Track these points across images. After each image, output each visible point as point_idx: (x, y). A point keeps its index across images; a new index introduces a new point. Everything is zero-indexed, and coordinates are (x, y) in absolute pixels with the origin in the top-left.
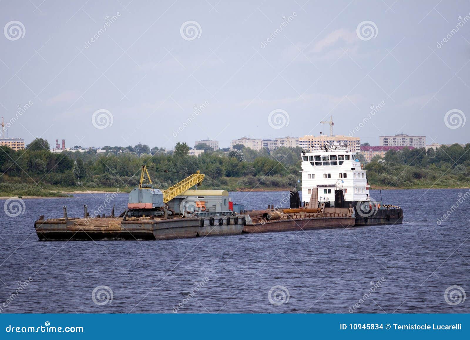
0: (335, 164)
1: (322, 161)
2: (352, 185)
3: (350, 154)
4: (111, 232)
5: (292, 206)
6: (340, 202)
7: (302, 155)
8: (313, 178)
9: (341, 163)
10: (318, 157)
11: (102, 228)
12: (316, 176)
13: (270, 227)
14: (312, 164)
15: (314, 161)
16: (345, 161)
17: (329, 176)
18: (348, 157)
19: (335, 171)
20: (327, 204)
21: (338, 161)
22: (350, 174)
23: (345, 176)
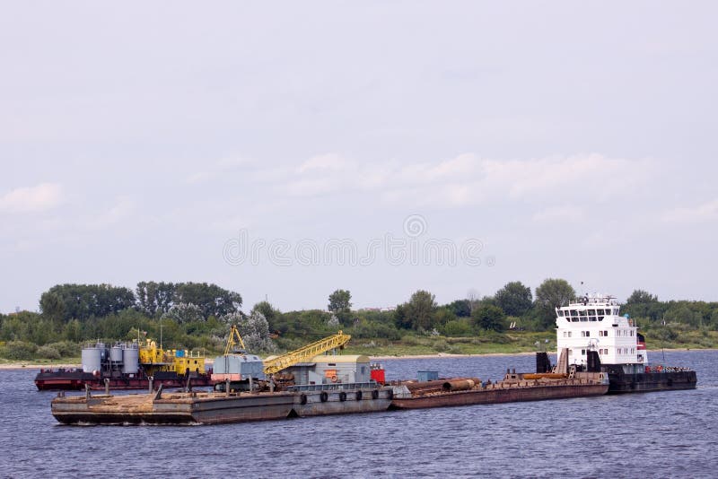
0: (594, 319)
1: (579, 317)
2: (614, 344)
3: (611, 307)
4: (140, 414)
5: (538, 371)
6: (593, 365)
7: (556, 309)
8: (569, 336)
9: (601, 319)
10: (573, 312)
11: (130, 410)
12: (572, 334)
13: (446, 401)
14: (568, 319)
15: (570, 317)
16: (605, 316)
17: (588, 334)
18: (608, 312)
19: (594, 327)
20: (580, 369)
21: (597, 316)
22: (612, 332)
23: (606, 333)
